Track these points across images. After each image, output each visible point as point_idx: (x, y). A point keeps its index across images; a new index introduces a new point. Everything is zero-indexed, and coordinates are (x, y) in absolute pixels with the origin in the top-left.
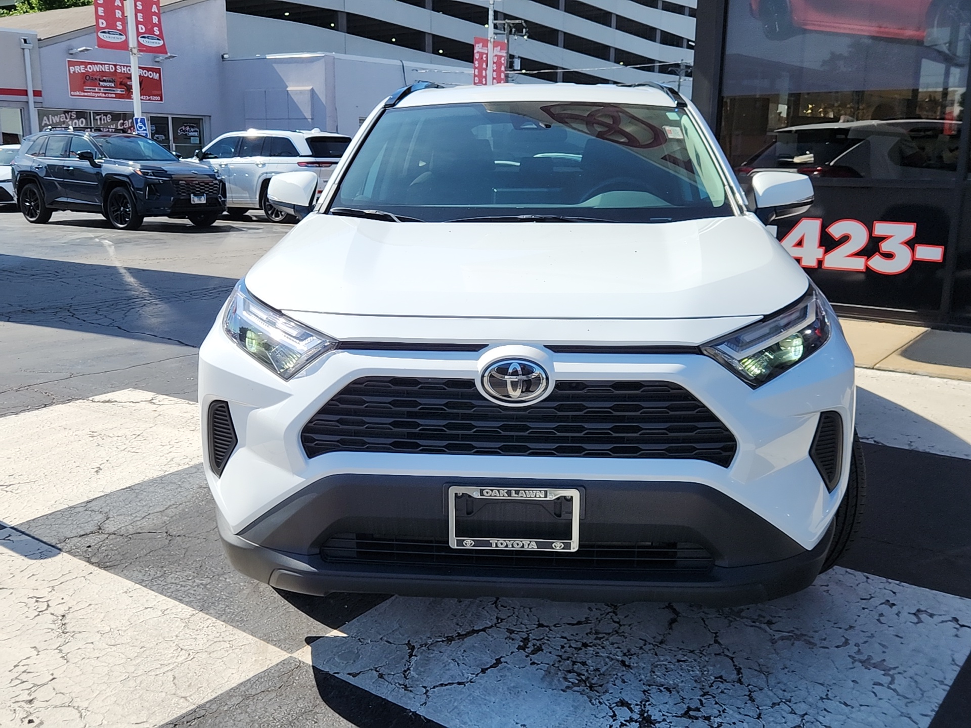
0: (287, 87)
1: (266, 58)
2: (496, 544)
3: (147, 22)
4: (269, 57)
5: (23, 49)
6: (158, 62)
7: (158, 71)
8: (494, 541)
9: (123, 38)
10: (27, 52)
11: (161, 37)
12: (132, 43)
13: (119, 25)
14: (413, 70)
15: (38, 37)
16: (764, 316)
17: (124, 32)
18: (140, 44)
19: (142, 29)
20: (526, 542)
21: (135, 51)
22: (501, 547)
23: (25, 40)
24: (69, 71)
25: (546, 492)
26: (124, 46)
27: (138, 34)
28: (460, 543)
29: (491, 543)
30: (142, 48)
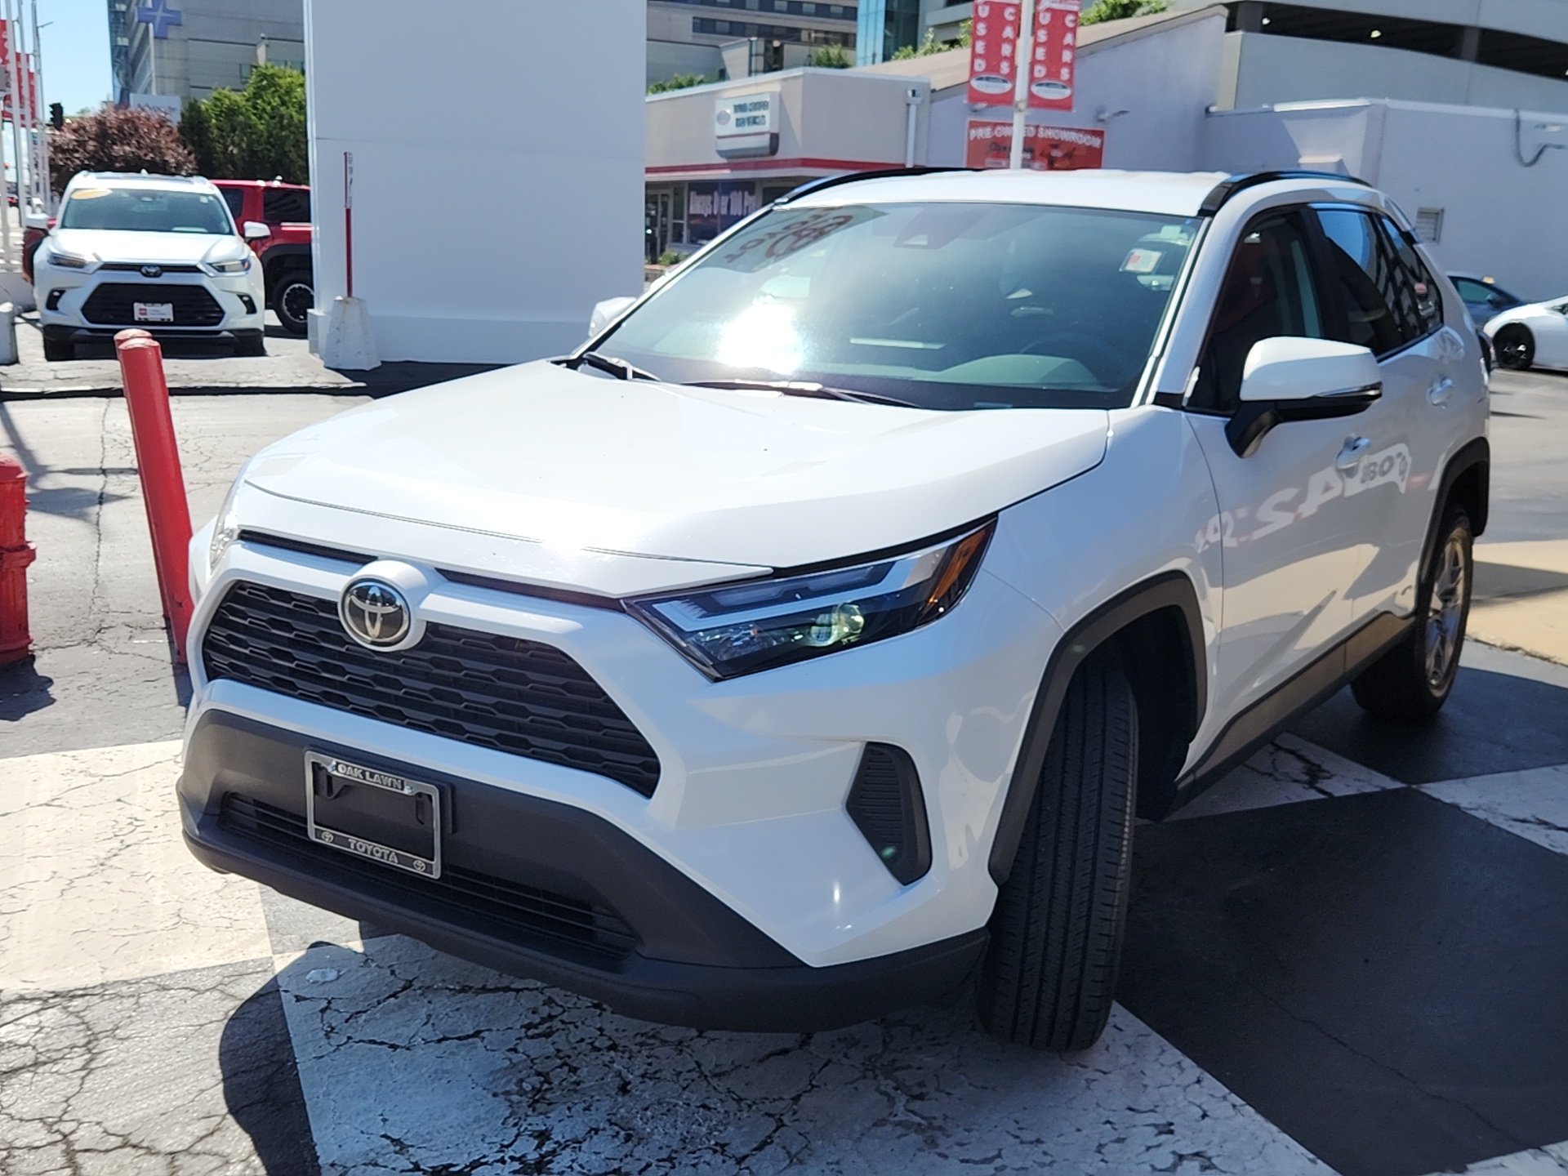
0: (1300, 157)
1: (1273, 111)
2: (355, 845)
3: (1053, 62)
4: (1279, 108)
5: (908, 105)
6: (1102, 120)
7: (1099, 134)
8: (352, 840)
9: (1008, 86)
10: (913, 109)
11: (1070, 83)
12: (1021, 94)
13: (1005, 67)
14: (1537, 127)
15: (932, 87)
16: (774, 568)
17: (1012, 76)
18: (1031, 96)
19: (1040, 71)
20: (386, 850)
21: (1022, 106)
22: (360, 852)
23: (914, 93)
24: (969, 135)
25: (402, 782)
26: (1007, 99)
27: (1032, 79)
28: (318, 833)
29: (350, 843)
30: (1034, 101)
